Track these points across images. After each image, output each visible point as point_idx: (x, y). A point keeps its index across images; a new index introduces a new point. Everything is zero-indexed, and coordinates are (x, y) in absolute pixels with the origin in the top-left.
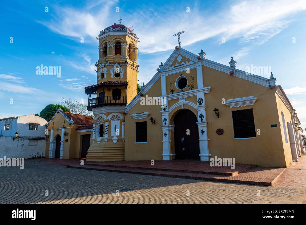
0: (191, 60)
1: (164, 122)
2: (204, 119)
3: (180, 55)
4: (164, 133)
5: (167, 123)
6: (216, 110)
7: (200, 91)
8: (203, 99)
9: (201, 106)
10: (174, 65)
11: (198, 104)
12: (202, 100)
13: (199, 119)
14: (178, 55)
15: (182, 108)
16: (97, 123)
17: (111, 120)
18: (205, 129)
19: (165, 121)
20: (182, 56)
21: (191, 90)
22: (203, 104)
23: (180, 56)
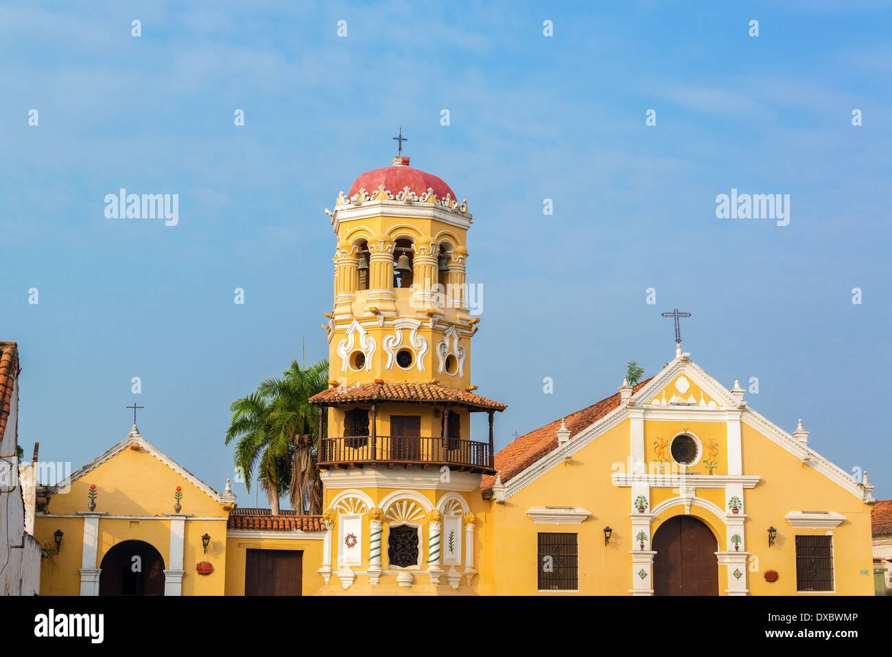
0: (712, 400)
1: (640, 541)
2: (741, 546)
3: (685, 376)
4: (636, 569)
5: (648, 544)
6: (772, 530)
7: (734, 481)
8: (741, 499)
9: (736, 515)
10: (668, 398)
11: (729, 511)
12: (739, 501)
13: (730, 546)
14: (680, 376)
15: (687, 513)
16: (387, 519)
17: (445, 515)
18: (742, 570)
19: (642, 539)
20: (688, 380)
21: (711, 473)
22: (741, 512)
23: (685, 379)
